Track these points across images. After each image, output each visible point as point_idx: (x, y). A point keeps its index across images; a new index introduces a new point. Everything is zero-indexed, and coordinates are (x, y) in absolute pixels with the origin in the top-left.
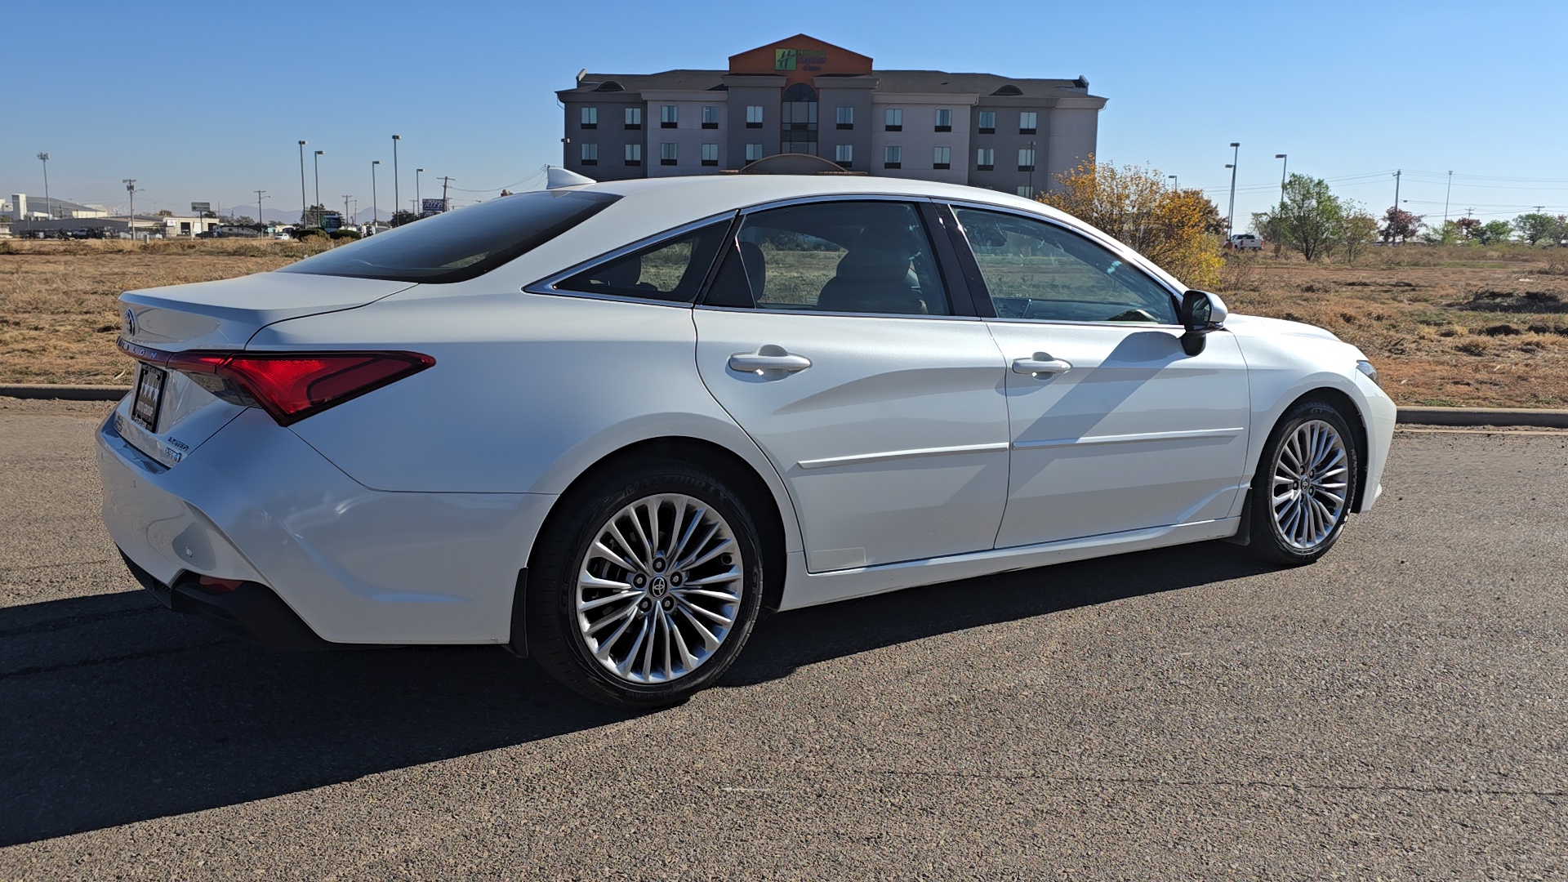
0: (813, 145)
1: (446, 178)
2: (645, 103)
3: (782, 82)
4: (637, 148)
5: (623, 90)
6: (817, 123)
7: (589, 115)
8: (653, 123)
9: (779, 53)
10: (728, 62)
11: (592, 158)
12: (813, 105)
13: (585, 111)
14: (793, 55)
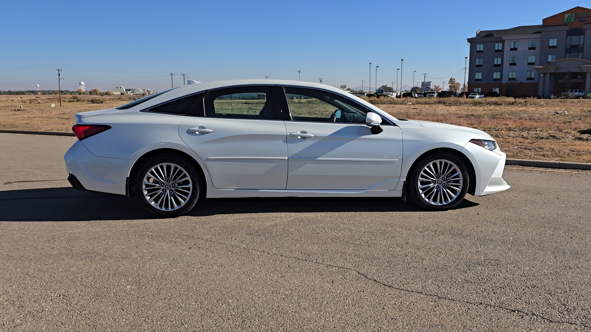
0: (580, 54)
1: (425, 74)
2: (504, 41)
3: (567, 28)
4: (500, 59)
5: (495, 36)
6: (583, 45)
7: (480, 47)
8: (507, 49)
9: (566, 16)
10: (542, 21)
11: (480, 64)
12: (582, 37)
13: (478, 46)
14: (573, 16)
